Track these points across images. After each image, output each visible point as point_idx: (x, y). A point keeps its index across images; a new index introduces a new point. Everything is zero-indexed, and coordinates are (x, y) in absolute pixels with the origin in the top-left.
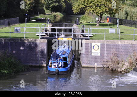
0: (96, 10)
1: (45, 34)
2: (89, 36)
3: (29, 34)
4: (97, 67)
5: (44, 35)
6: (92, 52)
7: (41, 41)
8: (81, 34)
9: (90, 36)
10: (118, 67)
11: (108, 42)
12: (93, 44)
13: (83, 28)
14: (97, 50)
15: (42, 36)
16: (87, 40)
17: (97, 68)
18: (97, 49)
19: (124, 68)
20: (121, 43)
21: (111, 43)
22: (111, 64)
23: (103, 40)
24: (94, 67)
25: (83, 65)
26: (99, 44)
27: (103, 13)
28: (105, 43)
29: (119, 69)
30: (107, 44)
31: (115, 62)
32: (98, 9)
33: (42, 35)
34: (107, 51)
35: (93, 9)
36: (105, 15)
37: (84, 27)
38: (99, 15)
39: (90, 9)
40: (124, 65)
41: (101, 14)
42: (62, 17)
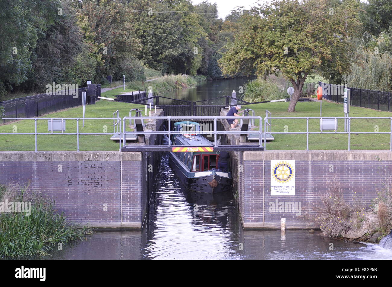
0: (285, 66)
1: (139, 135)
2: (263, 141)
3: (92, 136)
4: (288, 227)
5: (135, 139)
6: (272, 184)
7: (124, 157)
8: (241, 135)
9: (265, 139)
10: (348, 228)
11: (317, 155)
12: (274, 163)
13: (246, 117)
14: (285, 180)
15: (128, 141)
16: (258, 152)
17: (287, 230)
18: (286, 177)
19: (364, 230)
20: (355, 157)
21: (325, 158)
22: (327, 220)
23: (303, 152)
24: (279, 230)
25: (247, 224)
26: (292, 163)
27: (306, 74)
28: (310, 160)
29: (350, 232)
30: (313, 162)
31: (337, 212)
32: (292, 62)
33: (127, 139)
34: (314, 181)
35: (276, 63)
36: (313, 78)
37: (248, 115)
38: (295, 79)
39: (268, 63)
40: (364, 222)
41: (300, 77)
42: (193, 87)
